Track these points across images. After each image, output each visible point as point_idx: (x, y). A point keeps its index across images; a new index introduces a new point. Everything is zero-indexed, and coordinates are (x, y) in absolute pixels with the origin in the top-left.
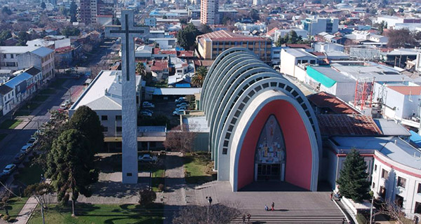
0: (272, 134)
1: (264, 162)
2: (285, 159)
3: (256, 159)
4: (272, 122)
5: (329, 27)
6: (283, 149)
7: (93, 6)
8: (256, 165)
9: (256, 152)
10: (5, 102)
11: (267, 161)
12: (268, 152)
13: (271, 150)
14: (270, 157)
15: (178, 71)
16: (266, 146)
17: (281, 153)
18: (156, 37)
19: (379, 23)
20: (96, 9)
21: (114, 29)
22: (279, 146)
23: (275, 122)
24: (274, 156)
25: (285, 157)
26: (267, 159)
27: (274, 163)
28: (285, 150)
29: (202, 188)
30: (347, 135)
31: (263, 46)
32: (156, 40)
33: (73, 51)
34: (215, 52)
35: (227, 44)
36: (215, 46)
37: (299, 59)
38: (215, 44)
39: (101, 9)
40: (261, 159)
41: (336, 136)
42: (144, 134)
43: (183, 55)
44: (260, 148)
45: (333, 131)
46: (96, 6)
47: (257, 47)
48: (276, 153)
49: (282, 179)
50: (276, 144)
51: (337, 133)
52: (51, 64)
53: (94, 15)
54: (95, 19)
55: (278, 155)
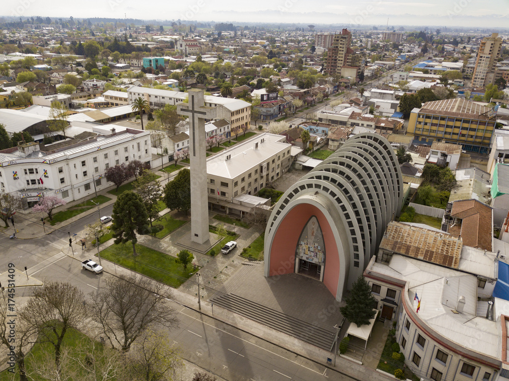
1: (305, 259)
2: (324, 262)
3: (296, 254)
6: (323, 252)
7: (341, 56)
8: (297, 260)
9: (298, 247)
10: (177, 149)
11: (307, 258)
12: (309, 250)
13: (311, 249)
14: (311, 256)
16: (307, 244)
17: (321, 255)
18: (381, 98)
20: (343, 59)
21: (184, 108)
22: (319, 248)
23: (317, 224)
24: (314, 256)
25: (325, 259)
26: (307, 256)
27: (313, 262)
28: (324, 253)
29: (246, 265)
30: (413, 256)
31: (482, 127)
32: (377, 102)
33: (280, 105)
34: (419, 126)
35: (436, 118)
36: (421, 119)
37: (501, 152)
38: (421, 116)
39: (348, 59)
40: (301, 255)
41: (400, 254)
42: (242, 203)
43: (383, 125)
44: (302, 245)
45: (400, 248)
46: (343, 56)
47: (474, 126)
48: (317, 253)
49: (321, 280)
50: (316, 245)
51: (403, 252)
52: (245, 118)
53: (340, 65)
54: (340, 70)
55: (318, 256)
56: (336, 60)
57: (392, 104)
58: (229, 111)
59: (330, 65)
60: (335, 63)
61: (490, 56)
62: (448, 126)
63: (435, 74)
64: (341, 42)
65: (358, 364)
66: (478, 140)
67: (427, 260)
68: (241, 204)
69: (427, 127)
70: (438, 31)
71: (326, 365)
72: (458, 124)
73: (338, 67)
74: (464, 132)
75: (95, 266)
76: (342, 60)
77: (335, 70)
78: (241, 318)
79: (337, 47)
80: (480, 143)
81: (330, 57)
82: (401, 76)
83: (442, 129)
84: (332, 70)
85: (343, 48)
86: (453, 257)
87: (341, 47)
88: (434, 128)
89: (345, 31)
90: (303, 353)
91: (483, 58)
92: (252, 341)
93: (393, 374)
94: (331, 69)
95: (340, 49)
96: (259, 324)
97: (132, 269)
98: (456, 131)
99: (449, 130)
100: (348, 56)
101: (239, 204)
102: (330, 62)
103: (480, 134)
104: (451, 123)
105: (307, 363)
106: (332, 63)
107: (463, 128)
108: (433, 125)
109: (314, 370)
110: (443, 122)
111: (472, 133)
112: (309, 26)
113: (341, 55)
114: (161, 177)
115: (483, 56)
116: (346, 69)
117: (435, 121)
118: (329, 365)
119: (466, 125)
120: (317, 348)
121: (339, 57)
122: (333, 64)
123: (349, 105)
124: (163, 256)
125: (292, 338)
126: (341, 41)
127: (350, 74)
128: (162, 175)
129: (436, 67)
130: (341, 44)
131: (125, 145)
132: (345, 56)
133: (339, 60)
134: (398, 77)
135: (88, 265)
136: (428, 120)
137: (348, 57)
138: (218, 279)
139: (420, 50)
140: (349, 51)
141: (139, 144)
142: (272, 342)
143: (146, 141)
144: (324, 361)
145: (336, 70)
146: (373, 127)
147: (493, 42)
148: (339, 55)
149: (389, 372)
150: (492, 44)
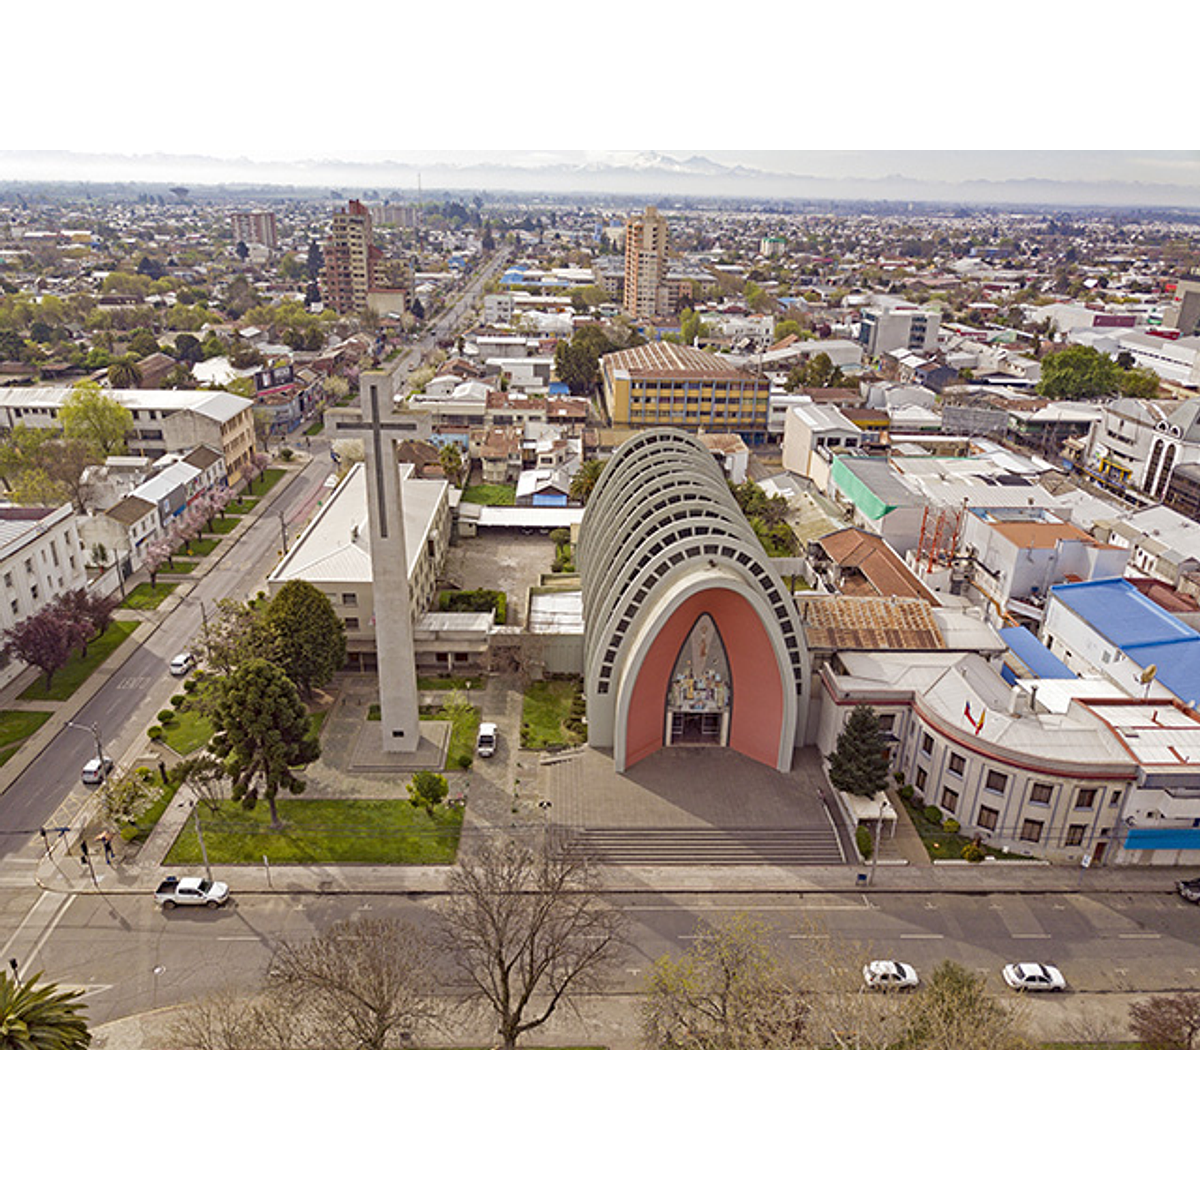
0: (703, 654)
1: (686, 709)
2: (730, 704)
3: (668, 703)
4: (704, 630)
5: (918, 334)
6: (726, 684)
8: (670, 716)
9: (670, 689)
10: (134, 541)
11: (692, 707)
12: (695, 689)
13: (700, 686)
14: (700, 700)
15: (543, 460)
16: (692, 676)
17: (722, 692)
18: (507, 356)
19: (1040, 322)
20: (364, 272)
22: (718, 678)
23: (712, 629)
24: (707, 698)
25: (731, 698)
26: (692, 702)
27: (706, 710)
28: (730, 687)
29: (554, 763)
30: (871, 647)
31: (749, 394)
32: (504, 364)
33: (301, 395)
34: (637, 406)
35: (665, 386)
36: (638, 392)
37: (821, 436)
38: (637, 386)
39: (376, 272)
40: (678, 703)
41: (848, 650)
42: (442, 635)
43: (562, 413)
44: (678, 682)
45: (843, 640)
46: (364, 264)
47: (735, 394)
48: (712, 691)
49: (723, 743)
50: (711, 673)
51: (851, 644)
52: (246, 435)
53: (361, 287)
54: (364, 298)
55: (716, 695)
56: (348, 275)
57: (536, 366)
58: (216, 422)
59: (336, 288)
60: (348, 283)
61: (655, 253)
62: (690, 400)
63: (548, 294)
64: (353, 233)
65: (901, 866)
66: (747, 420)
67: (896, 647)
68: (437, 639)
69: (651, 406)
70: (478, 201)
71: (858, 888)
72: (707, 392)
73: (357, 291)
74: (720, 407)
75: (204, 886)
76: (363, 276)
77: (349, 298)
78: (645, 871)
79: (344, 244)
80: (751, 425)
81: (332, 268)
82: (500, 303)
83: (679, 406)
84: (343, 301)
85: (360, 246)
86: (929, 631)
87: (354, 244)
88: (665, 406)
89: (355, 205)
90: (806, 885)
91: (645, 259)
92: (705, 904)
93: (962, 858)
94: (341, 298)
95: (353, 248)
96: (688, 868)
97: (305, 860)
98: (706, 406)
99: (693, 407)
100: (376, 265)
101: (433, 637)
102: (335, 280)
103: (748, 407)
104: (694, 393)
105: (828, 901)
106: (340, 282)
107: (720, 401)
108: (662, 400)
109: (851, 907)
110: (679, 393)
111: (734, 408)
112: (174, 190)
113: (359, 263)
114: (139, 623)
115: (645, 253)
116: (377, 295)
117: (666, 393)
118: (864, 888)
119: (721, 394)
120: (822, 868)
121: (355, 268)
122: (342, 286)
123: (457, 379)
124: (351, 806)
125: (766, 868)
126: (353, 229)
127: (389, 306)
128: (141, 619)
129: (543, 280)
130: (353, 237)
131: (24, 556)
132: (369, 264)
133: (356, 275)
134: (495, 305)
135: (181, 892)
136: (651, 392)
137: (376, 268)
138: (522, 812)
139: (479, 245)
140: (375, 252)
141: (52, 544)
142: (740, 889)
143: (66, 534)
144: (851, 884)
145: (353, 299)
146: (544, 419)
147: (655, 225)
148: (354, 264)
149: (952, 858)
150: (655, 229)
